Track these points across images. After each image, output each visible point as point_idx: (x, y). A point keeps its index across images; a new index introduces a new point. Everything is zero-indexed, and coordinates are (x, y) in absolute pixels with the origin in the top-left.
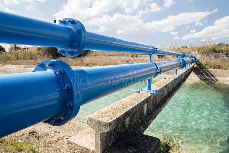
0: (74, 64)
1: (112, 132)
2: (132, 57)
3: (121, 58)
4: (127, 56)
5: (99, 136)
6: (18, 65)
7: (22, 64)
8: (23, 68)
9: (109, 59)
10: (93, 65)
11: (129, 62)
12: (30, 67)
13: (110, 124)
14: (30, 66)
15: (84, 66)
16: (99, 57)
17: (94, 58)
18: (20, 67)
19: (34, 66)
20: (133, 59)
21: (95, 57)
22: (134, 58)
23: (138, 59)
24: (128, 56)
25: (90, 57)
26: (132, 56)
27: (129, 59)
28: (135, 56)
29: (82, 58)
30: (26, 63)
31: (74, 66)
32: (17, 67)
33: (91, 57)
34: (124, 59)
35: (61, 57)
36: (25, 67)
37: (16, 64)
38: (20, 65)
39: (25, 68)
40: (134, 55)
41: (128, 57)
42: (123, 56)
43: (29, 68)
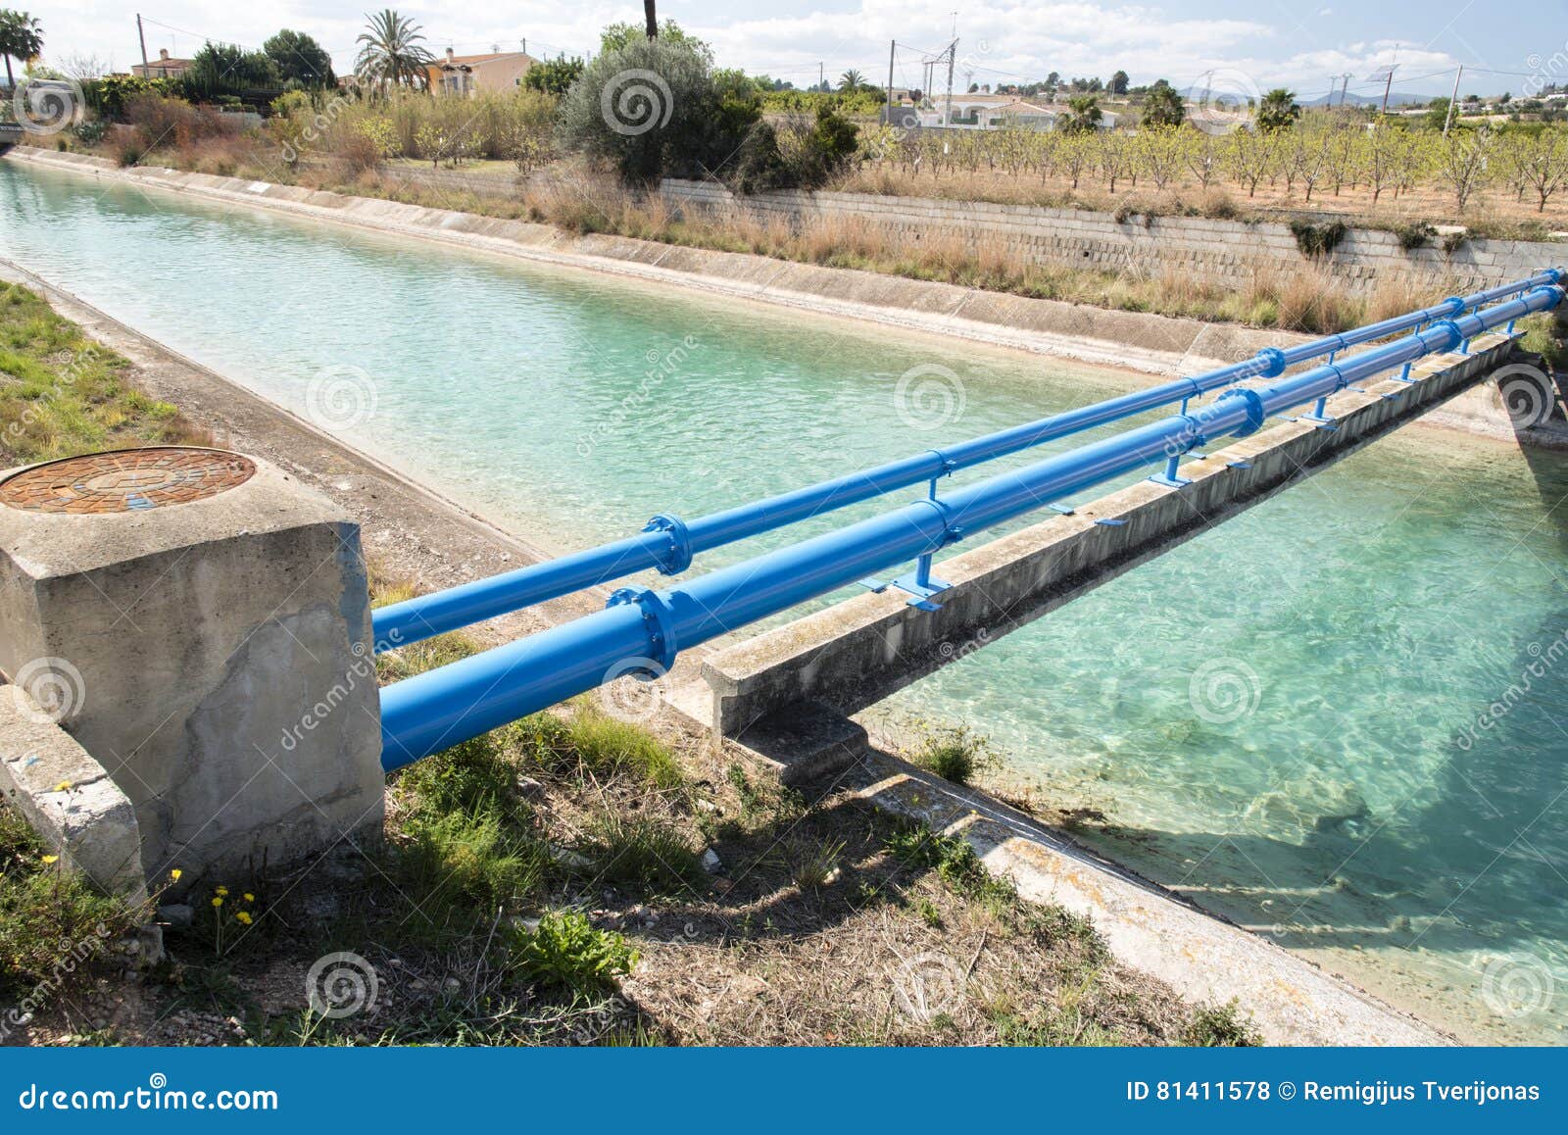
0: (744, 238)
1: (755, 697)
2: (1119, 228)
3: (1046, 222)
4: (1086, 215)
5: (720, 703)
6: (422, 210)
7: (447, 207)
8: (450, 233)
9: (969, 223)
10: (857, 261)
11: (1097, 256)
12: (492, 233)
13: (741, 683)
14: (492, 221)
15: (804, 260)
16: (905, 200)
17: (873, 207)
18: (435, 222)
19: (514, 222)
20: (1123, 240)
21: (882, 198)
22: (1129, 235)
23: (1160, 243)
24: (1096, 215)
25: (847, 196)
26: (1121, 221)
27: (1099, 236)
28: (1141, 219)
29: (800, 197)
30: (464, 198)
31: (747, 252)
32: (416, 222)
33: (858, 197)
34: (1061, 234)
35: (673, 181)
36: (462, 229)
37: (409, 202)
38: (437, 212)
39: (463, 235)
40: (1134, 213)
41: (1095, 226)
42: (1064, 214)
43: (486, 238)
